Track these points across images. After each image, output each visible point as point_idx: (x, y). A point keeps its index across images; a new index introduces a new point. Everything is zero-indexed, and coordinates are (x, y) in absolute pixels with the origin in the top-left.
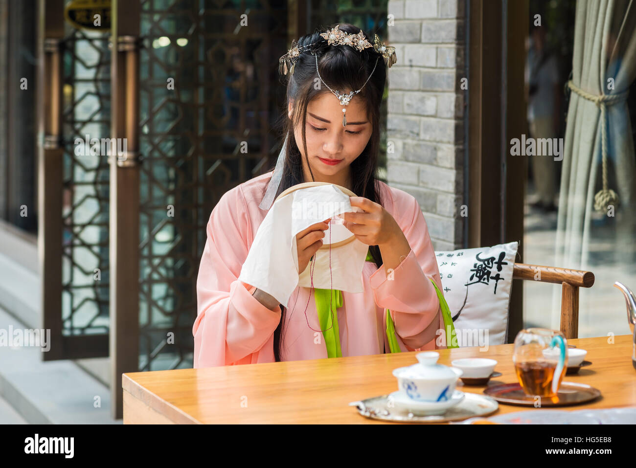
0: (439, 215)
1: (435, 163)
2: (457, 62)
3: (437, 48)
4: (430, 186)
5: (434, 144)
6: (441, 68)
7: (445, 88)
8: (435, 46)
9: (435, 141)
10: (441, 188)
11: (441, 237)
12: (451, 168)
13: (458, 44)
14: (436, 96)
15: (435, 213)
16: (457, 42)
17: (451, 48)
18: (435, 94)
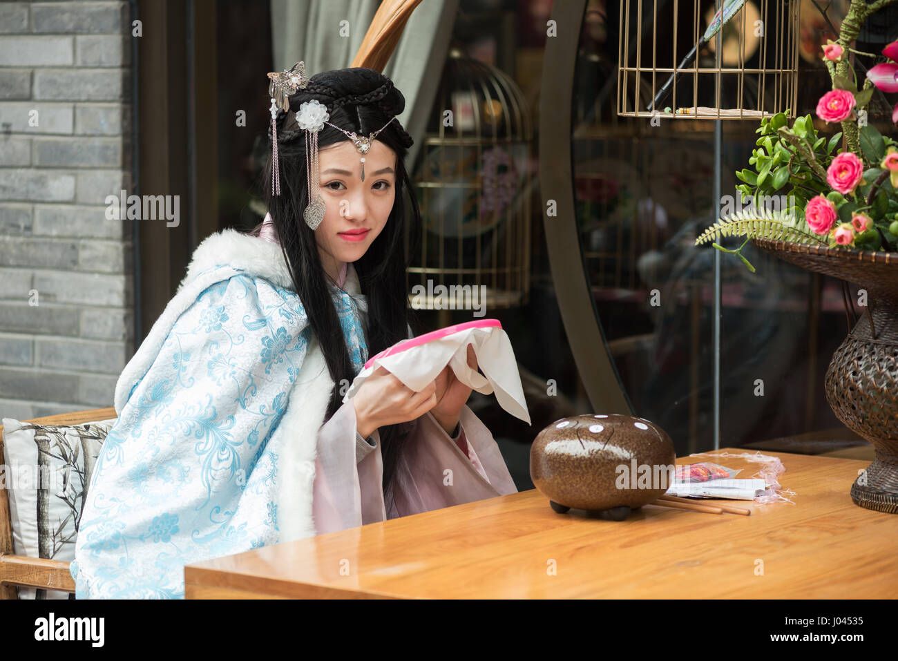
0: (85, 337)
1: (76, 268)
2: (123, 127)
3: (74, 108)
4: (64, 298)
5: (71, 241)
6: (84, 135)
7: (96, 163)
8: (71, 105)
9: (74, 237)
10: (87, 301)
11: (93, 368)
12: (116, 274)
13: (124, 102)
14: (75, 175)
15: (77, 336)
16: (122, 99)
17: (111, 109)
18: (74, 171)
